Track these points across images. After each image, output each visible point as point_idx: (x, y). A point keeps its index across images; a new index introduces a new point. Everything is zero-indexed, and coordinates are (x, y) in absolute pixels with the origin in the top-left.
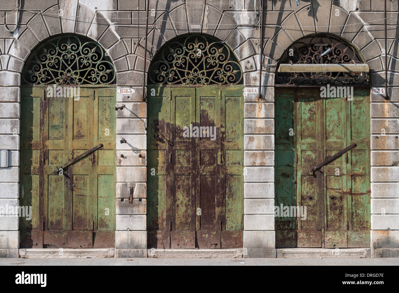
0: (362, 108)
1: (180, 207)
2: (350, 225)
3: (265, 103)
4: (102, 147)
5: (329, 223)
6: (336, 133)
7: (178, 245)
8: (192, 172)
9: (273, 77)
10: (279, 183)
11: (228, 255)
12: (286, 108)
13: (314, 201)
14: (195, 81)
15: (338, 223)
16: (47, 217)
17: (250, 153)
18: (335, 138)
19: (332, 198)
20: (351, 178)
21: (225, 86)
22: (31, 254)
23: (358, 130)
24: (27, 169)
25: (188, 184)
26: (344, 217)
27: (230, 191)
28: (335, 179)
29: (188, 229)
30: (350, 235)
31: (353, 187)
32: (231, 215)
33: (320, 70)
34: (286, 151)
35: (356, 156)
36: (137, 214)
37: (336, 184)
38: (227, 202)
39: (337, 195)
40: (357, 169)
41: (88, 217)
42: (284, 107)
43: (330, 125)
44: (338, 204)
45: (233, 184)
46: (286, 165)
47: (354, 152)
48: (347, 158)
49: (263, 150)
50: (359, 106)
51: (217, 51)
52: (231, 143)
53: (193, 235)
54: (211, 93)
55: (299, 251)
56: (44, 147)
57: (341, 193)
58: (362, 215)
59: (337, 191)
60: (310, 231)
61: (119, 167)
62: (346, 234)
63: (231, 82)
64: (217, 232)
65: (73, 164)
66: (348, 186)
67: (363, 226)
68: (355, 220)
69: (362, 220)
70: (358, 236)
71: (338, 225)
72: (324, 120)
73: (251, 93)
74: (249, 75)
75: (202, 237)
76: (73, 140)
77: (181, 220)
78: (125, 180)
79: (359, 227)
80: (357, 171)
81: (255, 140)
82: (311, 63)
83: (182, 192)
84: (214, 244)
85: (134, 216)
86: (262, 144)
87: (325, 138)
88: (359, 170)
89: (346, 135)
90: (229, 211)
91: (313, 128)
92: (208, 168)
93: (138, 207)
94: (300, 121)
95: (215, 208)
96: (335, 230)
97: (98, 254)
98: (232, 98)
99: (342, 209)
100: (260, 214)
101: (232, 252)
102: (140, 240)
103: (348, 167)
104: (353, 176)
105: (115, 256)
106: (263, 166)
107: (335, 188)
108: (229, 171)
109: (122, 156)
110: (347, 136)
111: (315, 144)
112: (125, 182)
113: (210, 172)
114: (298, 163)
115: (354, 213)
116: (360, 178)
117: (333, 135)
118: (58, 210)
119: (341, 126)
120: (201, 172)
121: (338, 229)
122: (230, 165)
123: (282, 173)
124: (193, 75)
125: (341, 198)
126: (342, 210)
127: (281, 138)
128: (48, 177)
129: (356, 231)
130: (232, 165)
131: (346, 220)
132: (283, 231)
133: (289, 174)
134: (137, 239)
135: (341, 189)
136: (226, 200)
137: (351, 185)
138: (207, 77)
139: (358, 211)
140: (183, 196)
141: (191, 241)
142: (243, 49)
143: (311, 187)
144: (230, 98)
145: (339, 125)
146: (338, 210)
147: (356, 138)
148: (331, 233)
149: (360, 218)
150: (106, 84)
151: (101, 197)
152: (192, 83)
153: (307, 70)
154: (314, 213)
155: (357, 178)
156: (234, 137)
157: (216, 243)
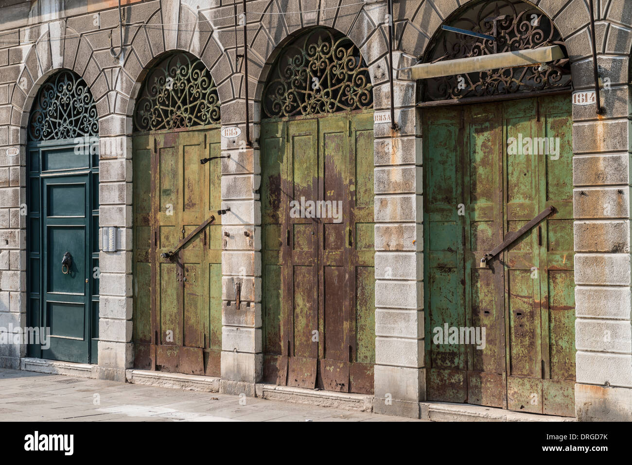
0: (566, 135)
1: (300, 317)
2: (547, 369)
3: (403, 138)
4: (214, 221)
5: (514, 362)
6: (523, 187)
7: (296, 381)
8: (314, 261)
9: (413, 90)
10: (433, 282)
11: (353, 405)
12: (445, 144)
13: (491, 319)
14: (318, 108)
15: (527, 364)
16: (159, 324)
17: (383, 227)
18: (521, 196)
19: (519, 314)
20: (546, 275)
21: (357, 111)
22: (137, 378)
23: (560, 180)
24: (140, 254)
25: (309, 281)
26: (536, 352)
27: (363, 294)
28: (522, 277)
29: (309, 356)
30: (548, 389)
31: (552, 294)
32: (364, 336)
33: (471, 68)
34: (446, 224)
35: (555, 232)
36: (245, 327)
37: (523, 287)
38: (359, 312)
39: (526, 308)
40: (558, 257)
41: (200, 327)
42: (441, 142)
43: (514, 173)
44: (527, 326)
45: (367, 282)
46: (446, 249)
47: (553, 225)
48: (540, 236)
49: (400, 222)
50: (560, 131)
51: (345, 54)
52: (363, 211)
53: (314, 366)
54: (338, 126)
55: (455, 410)
56: (155, 222)
57: (531, 305)
58: (568, 350)
59: (526, 300)
60: (487, 374)
61: (225, 252)
62: (540, 386)
63: (363, 105)
64: (345, 364)
65: (184, 246)
66: (542, 292)
67: (570, 373)
68: (555, 361)
69: (567, 361)
70: (561, 392)
71: (527, 367)
72: (505, 164)
73: (383, 121)
74: (380, 90)
75: (325, 370)
76: (184, 211)
77: (301, 339)
78: (231, 273)
79: (563, 374)
80: (558, 261)
81: (389, 205)
82: (479, 54)
83: (302, 293)
84: (340, 384)
85: (242, 329)
86: (399, 210)
87: (505, 196)
88: (560, 259)
89: (538, 191)
90: (362, 329)
91: (488, 180)
92: (334, 253)
93: (246, 316)
94: (468, 167)
95: (343, 323)
96: (523, 376)
97: (203, 385)
98: (365, 132)
99: (533, 335)
100: (398, 337)
101: (359, 401)
102: (247, 369)
103: (541, 255)
104: (551, 272)
105: (220, 391)
106: (400, 251)
107: (523, 294)
108: (360, 259)
109: (227, 235)
110: (539, 193)
111: (491, 208)
112: (231, 275)
113: (335, 260)
114: (467, 245)
115: (553, 345)
116: (564, 275)
117: (518, 192)
118: (171, 316)
119: (530, 172)
120: (325, 260)
121: (528, 375)
122: (363, 249)
123: (439, 265)
124: (315, 98)
125: (532, 315)
126: (533, 338)
127: (435, 199)
128: (160, 265)
129: (558, 382)
130: (365, 249)
131: (539, 358)
132: (442, 371)
133: (451, 266)
134: (244, 366)
135: (531, 297)
136: (357, 310)
137: (547, 290)
138: (332, 100)
139: (560, 342)
140: (304, 299)
141: (311, 375)
142: (372, 46)
143: (486, 291)
144: (363, 132)
145: (528, 171)
146: (527, 338)
147: (555, 197)
148: (517, 382)
149: (564, 357)
150: (216, 124)
151: (214, 298)
152: (313, 112)
153: (452, 72)
154: (492, 340)
155: (558, 276)
156: (368, 200)
157: (343, 382)
